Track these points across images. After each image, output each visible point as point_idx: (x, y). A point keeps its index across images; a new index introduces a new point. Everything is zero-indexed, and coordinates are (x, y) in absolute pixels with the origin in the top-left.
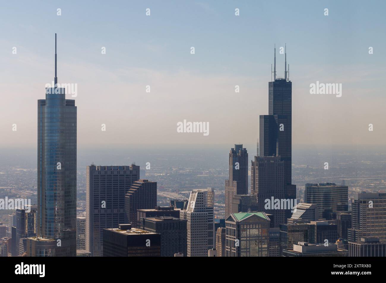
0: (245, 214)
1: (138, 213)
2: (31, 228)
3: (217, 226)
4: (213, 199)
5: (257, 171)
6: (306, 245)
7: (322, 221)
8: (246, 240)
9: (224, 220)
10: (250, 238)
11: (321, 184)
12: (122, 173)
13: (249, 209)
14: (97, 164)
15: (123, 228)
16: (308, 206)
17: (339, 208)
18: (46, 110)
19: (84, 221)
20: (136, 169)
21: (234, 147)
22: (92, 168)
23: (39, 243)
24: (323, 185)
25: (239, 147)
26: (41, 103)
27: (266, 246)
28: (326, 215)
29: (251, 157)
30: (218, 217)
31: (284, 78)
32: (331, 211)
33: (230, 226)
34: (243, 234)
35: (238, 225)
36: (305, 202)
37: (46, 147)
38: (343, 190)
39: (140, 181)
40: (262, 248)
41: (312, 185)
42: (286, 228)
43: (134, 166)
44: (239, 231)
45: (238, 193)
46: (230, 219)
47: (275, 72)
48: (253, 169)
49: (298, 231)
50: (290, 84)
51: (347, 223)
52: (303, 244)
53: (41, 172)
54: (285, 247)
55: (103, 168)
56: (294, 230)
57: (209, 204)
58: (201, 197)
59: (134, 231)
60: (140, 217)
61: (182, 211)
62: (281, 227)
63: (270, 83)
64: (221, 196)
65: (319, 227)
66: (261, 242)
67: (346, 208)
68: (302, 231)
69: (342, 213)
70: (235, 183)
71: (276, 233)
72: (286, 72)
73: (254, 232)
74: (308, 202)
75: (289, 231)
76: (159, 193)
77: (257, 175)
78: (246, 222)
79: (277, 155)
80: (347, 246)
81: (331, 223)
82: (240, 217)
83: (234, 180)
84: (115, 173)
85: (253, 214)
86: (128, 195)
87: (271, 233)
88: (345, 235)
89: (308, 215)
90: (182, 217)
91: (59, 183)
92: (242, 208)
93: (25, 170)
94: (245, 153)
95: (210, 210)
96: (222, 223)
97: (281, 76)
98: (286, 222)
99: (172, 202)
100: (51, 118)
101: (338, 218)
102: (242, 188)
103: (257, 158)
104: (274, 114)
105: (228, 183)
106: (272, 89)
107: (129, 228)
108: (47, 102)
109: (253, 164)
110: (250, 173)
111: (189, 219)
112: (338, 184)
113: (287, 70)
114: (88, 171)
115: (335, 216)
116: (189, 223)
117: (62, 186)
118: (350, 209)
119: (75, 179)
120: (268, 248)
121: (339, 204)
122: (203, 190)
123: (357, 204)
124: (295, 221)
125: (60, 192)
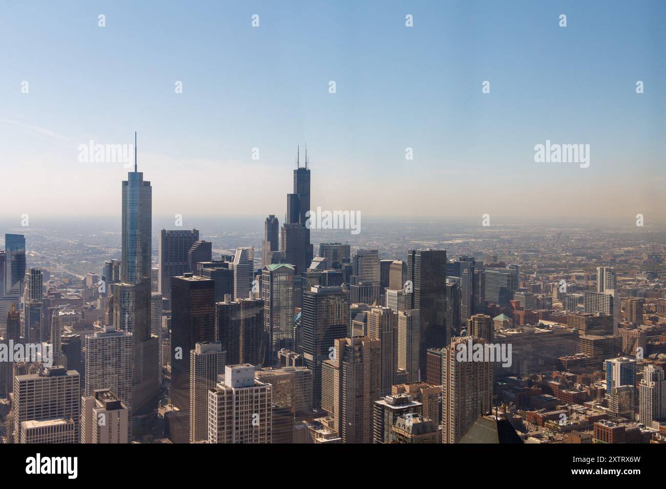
0: (277, 265)
1: (198, 265)
2: (117, 276)
3: (256, 274)
4: (253, 255)
5: (285, 234)
6: (320, 287)
7: (332, 270)
8: (277, 284)
9: (261, 270)
10: (280, 283)
11: (331, 244)
12: (186, 235)
13: (279, 262)
14: (167, 229)
15: (187, 276)
16: (322, 259)
17: (344, 261)
18: (128, 188)
19: (157, 271)
20: (196, 233)
21: (268, 217)
22: (163, 232)
23: (124, 287)
24: (333, 244)
25: (272, 217)
26: (125, 184)
27: (292, 288)
28: (335, 266)
29: (281, 224)
30: (256, 267)
31: (305, 167)
32: (338, 263)
33: (266, 274)
34: (275, 279)
35: (271, 273)
36: (319, 257)
37: (128, 217)
38: (347, 248)
39: (200, 242)
40: (288, 290)
41: (324, 244)
42: (305, 275)
43: (194, 230)
44: (272, 278)
45: (271, 250)
46: (265, 269)
47: (298, 163)
48: (283, 233)
49: (315, 277)
50: (309, 171)
51: (349, 271)
52: (318, 286)
53: (124, 234)
54: (305, 289)
55: (172, 232)
56: (312, 276)
57: (250, 258)
58: (244, 253)
59: (195, 278)
60: (199, 268)
61: (230, 264)
62: (302, 274)
63: (294, 171)
64: (258, 252)
65: (330, 274)
66: (288, 285)
67: (349, 261)
68: (317, 277)
69: (346, 265)
70: (269, 243)
71: (299, 279)
72: (306, 163)
73: (283, 278)
74: (322, 256)
75: (308, 278)
76: (213, 250)
77: (285, 237)
78: (277, 271)
79: (300, 223)
80: (350, 288)
81: (338, 271)
82: (273, 267)
83: (268, 240)
84: (181, 235)
85: (282, 265)
86: (190, 252)
87: (295, 279)
88: (348, 280)
89: (322, 266)
90: (230, 268)
91: (138, 243)
92: (274, 261)
93: (112, 233)
94: (276, 221)
95: (251, 262)
96: (260, 272)
97: (302, 165)
98: (306, 271)
99: (223, 257)
100: (132, 196)
101: (343, 268)
102: (274, 246)
103: (285, 225)
104: (298, 193)
105: (264, 243)
106: (296, 175)
107: (191, 276)
108: (129, 182)
109: (282, 229)
110: (280, 236)
111: (235, 269)
112: (343, 244)
113: (307, 161)
114: (160, 234)
115: (341, 267)
116: (235, 272)
117: (141, 245)
118: (351, 262)
119: (151, 240)
120: (293, 289)
121: (344, 258)
122: (245, 248)
123: (357, 257)
124: (312, 270)
125: (139, 250)
